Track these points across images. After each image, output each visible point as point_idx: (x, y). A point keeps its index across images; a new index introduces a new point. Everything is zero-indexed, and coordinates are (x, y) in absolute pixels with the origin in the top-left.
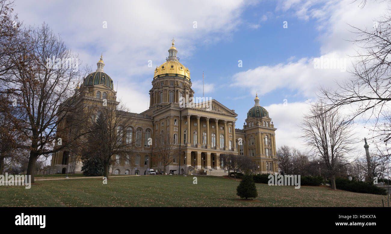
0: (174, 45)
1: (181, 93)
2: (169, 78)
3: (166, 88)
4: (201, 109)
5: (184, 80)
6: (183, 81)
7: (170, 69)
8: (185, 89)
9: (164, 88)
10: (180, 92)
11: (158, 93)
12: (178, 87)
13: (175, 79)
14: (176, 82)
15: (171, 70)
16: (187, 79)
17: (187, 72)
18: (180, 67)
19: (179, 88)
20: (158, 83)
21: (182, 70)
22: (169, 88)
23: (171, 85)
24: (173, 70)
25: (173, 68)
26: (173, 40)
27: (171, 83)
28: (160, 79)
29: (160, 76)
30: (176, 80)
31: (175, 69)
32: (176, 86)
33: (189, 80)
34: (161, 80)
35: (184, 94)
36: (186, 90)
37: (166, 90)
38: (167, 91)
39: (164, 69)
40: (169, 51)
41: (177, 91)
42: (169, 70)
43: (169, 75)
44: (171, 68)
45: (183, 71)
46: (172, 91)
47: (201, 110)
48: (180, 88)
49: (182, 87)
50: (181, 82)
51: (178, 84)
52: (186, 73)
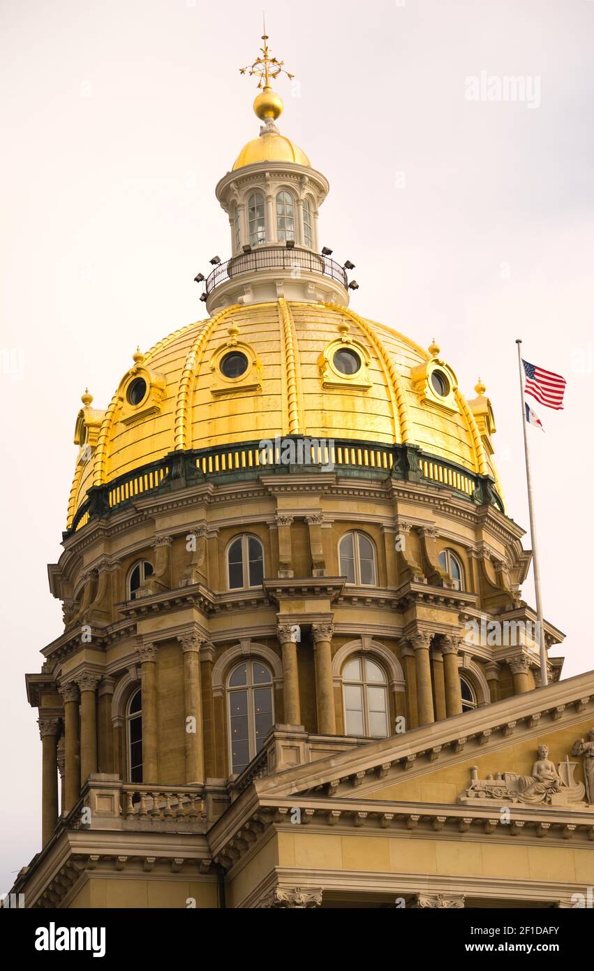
0: (278, 123)
1: (360, 654)
2: (213, 503)
3: (170, 622)
4: (459, 804)
5: (389, 498)
6: (377, 513)
7: (218, 394)
8: (403, 605)
9: (145, 627)
10: (353, 646)
11: (99, 697)
12: (314, 592)
13: (273, 499)
14: (285, 533)
15: (224, 407)
16: (431, 483)
17: (431, 393)
18: (330, 353)
19: (323, 606)
20: (94, 586)
21: (359, 378)
22: (210, 612)
23: (236, 580)
24: (246, 403)
25: (246, 379)
26: (268, 66)
27: (236, 554)
28: (110, 535)
29: (115, 498)
30: (289, 507)
31: (266, 387)
32: (286, 578)
33: (469, 487)
34: (128, 543)
35: (402, 659)
36: (422, 612)
37: (173, 642)
38: (184, 655)
39: (146, 404)
40: (225, 194)
41: (308, 634)
42: (203, 413)
43: (206, 465)
44: (224, 382)
45: (378, 391)
46: (246, 648)
47: (455, 823)
48: (339, 597)
49: (356, 585)
50: (356, 527)
51: (318, 552)
52: (414, 415)
